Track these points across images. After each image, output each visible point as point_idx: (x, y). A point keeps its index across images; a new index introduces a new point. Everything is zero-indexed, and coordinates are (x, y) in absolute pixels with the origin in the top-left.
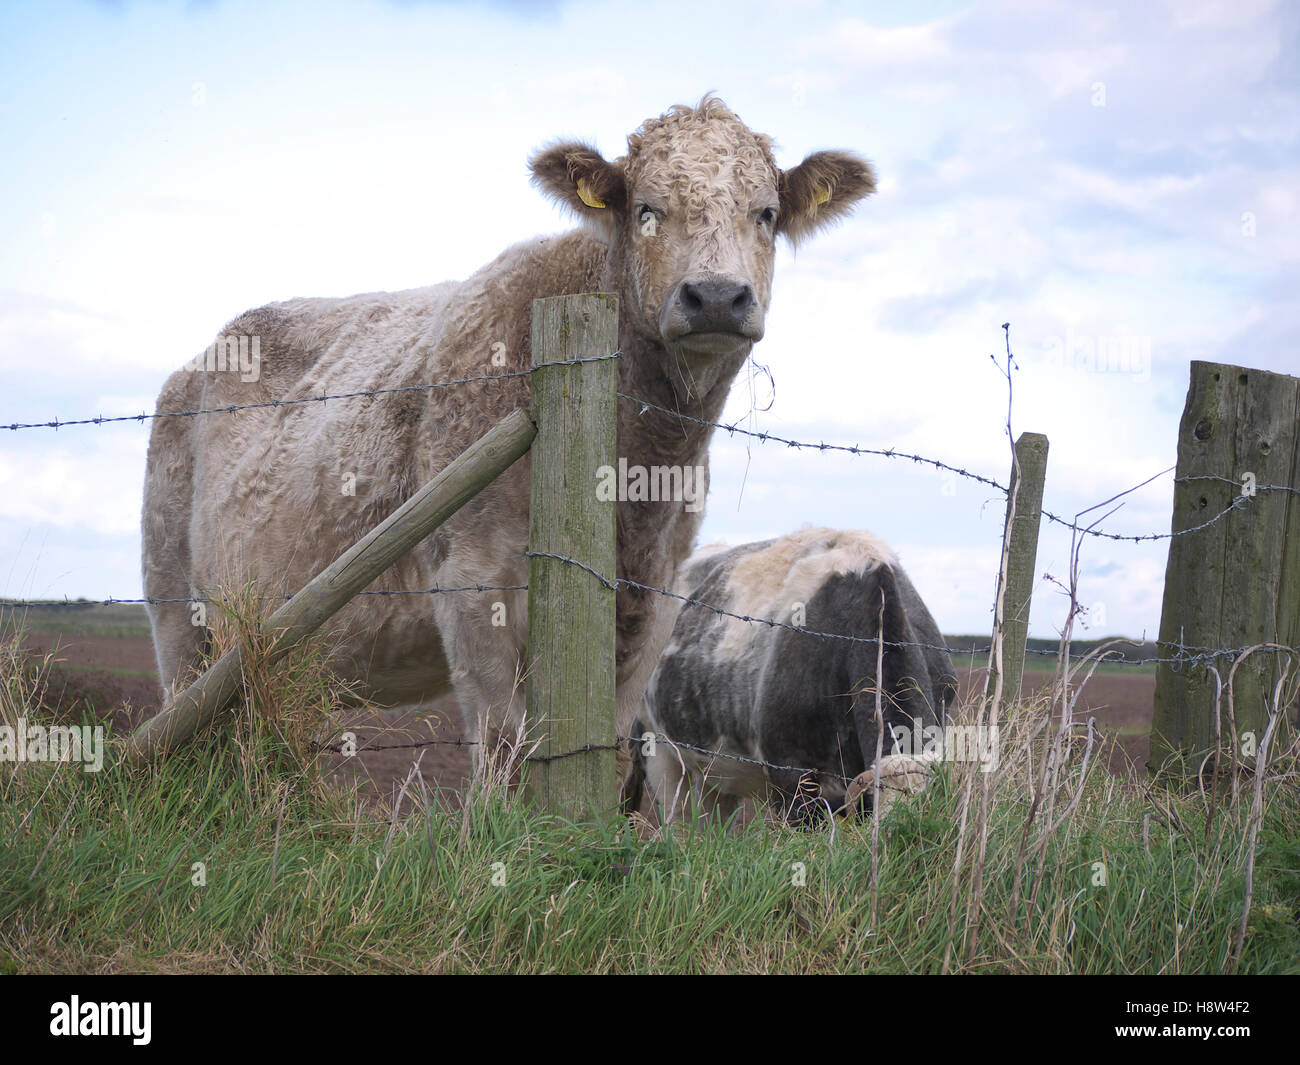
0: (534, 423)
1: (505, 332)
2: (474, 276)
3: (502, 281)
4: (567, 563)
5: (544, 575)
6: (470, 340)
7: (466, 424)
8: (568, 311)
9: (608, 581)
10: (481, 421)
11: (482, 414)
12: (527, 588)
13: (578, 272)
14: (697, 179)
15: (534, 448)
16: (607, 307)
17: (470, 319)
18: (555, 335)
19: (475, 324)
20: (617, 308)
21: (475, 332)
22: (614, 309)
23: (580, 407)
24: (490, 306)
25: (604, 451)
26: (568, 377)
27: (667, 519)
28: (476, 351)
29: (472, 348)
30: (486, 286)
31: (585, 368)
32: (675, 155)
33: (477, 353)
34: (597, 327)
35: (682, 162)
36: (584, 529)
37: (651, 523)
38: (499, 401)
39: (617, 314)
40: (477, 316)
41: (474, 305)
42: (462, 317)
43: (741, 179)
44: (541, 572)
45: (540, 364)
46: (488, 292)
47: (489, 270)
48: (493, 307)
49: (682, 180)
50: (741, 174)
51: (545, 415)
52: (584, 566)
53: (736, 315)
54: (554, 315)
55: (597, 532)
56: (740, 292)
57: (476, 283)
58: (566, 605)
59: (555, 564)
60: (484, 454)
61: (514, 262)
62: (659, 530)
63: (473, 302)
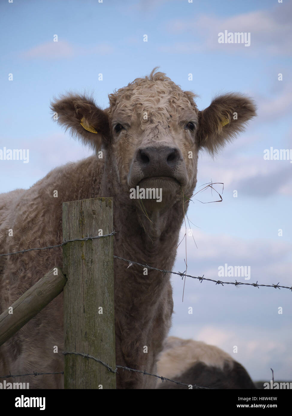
0: (65, 275)
1: (50, 219)
2: (33, 186)
3: (48, 190)
4: (87, 358)
5: (73, 365)
6: (30, 225)
7: (29, 275)
8: (83, 209)
9: (111, 368)
10: (37, 273)
11: (38, 268)
12: (63, 373)
13: (88, 180)
14: (147, 105)
15: (66, 290)
16: (106, 206)
17: (30, 213)
18: (76, 223)
19: (33, 215)
20: (112, 206)
21: (33, 220)
22: (110, 207)
23: (91, 266)
24: (41, 204)
25: (106, 290)
26: (84, 247)
27: (146, 323)
28: (34, 231)
29: (32, 229)
30: (39, 193)
31: (95, 242)
32: (134, 96)
33: (34, 233)
34: (101, 218)
35: (139, 99)
36: (96, 337)
37: (137, 325)
38: (47, 260)
39: (112, 209)
40: (34, 211)
41: (33, 204)
42: (26, 212)
43: (174, 105)
44: (71, 364)
45: (67, 240)
46: (40, 197)
47: (41, 183)
48: (43, 205)
49: (138, 106)
50: (173, 102)
51: (71, 271)
52: (97, 359)
53: (170, 165)
54: (75, 212)
55: (103, 339)
56: (172, 152)
57: (33, 191)
58: (86, 383)
59: (79, 359)
60: (36, 294)
61: (55, 178)
62: (142, 329)
63: (32, 202)
